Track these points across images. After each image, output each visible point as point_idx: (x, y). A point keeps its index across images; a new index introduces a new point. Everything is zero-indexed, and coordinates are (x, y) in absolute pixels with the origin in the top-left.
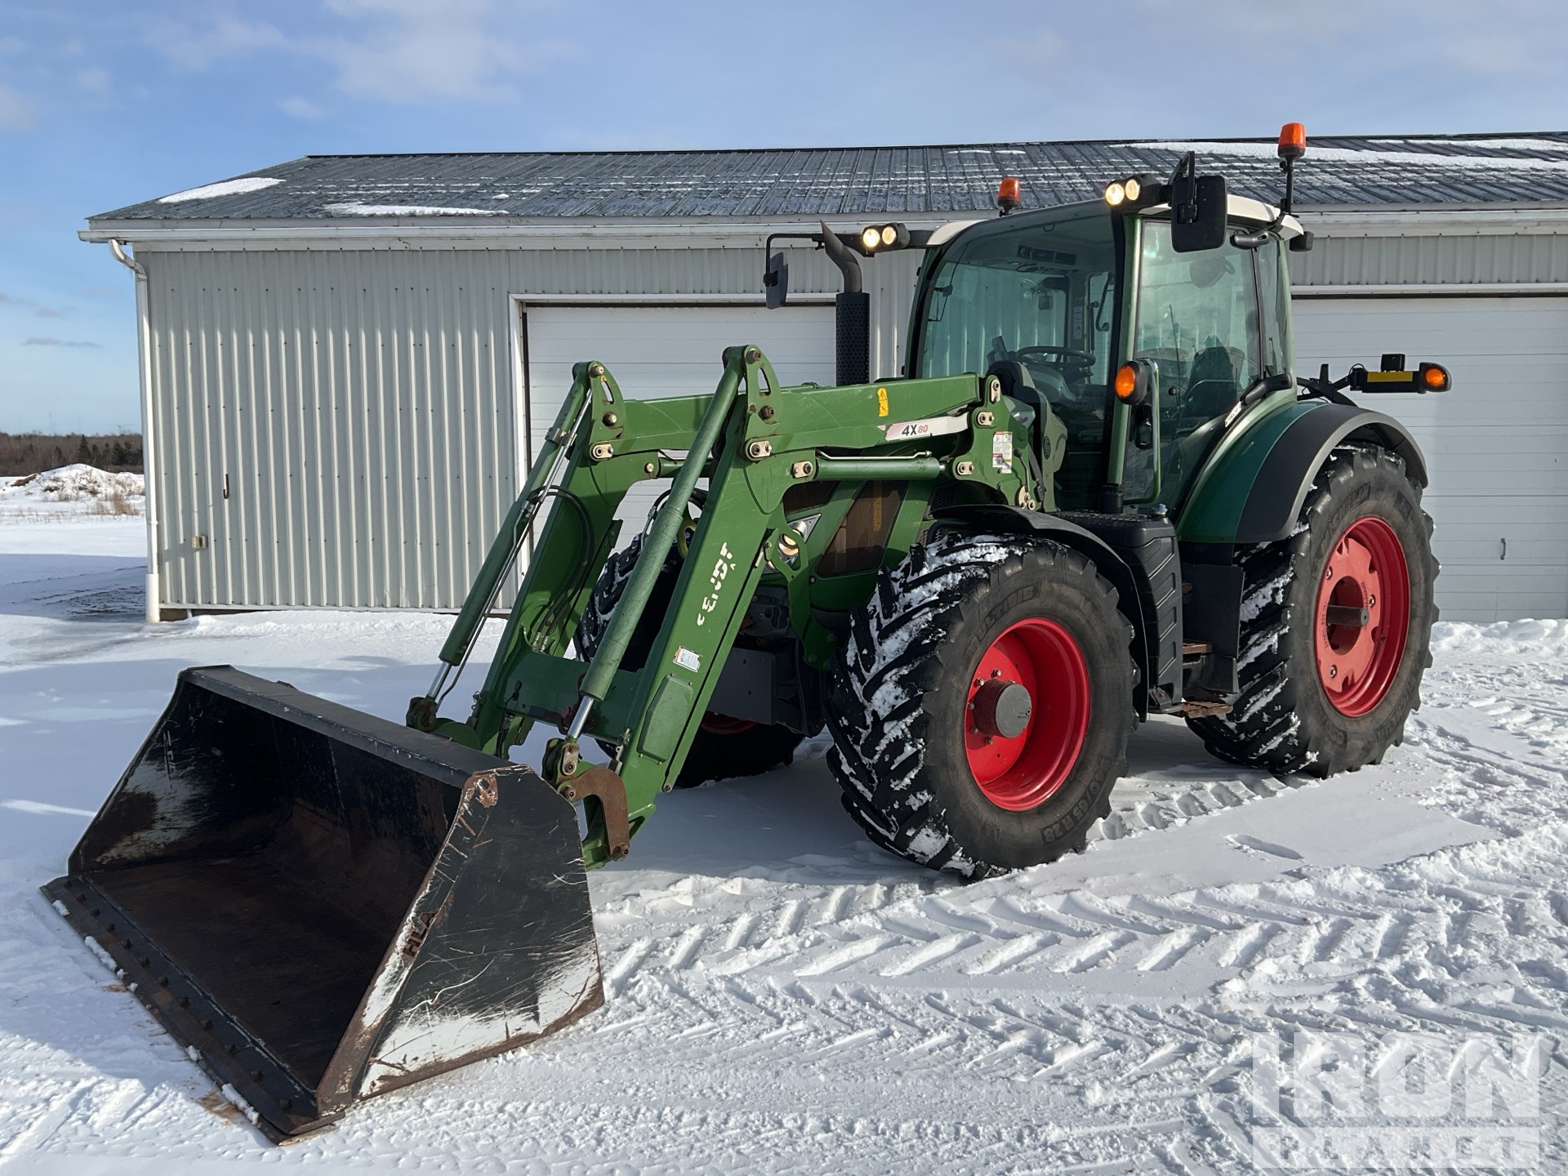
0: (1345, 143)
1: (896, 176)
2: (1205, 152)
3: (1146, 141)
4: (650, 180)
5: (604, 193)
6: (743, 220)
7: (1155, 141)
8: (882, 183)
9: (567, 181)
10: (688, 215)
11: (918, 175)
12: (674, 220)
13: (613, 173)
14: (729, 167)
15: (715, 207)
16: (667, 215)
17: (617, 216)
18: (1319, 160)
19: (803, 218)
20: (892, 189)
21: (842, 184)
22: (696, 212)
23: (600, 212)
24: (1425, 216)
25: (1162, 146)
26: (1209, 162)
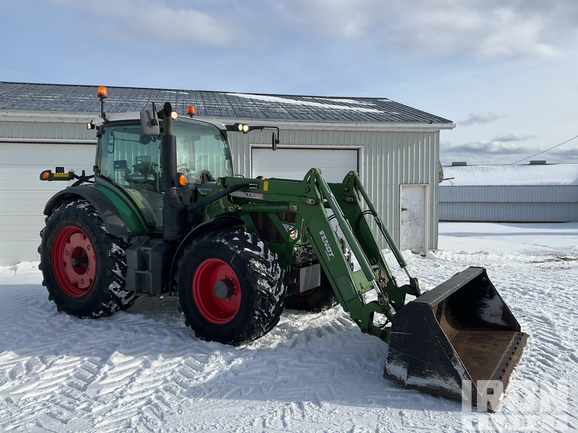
0: (295, 98)
1: (137, 99)
2: (249, 98)
3: (232, 93)
4: (39, 95)
5: (17, 100)
6: (70, 112)
7: (235, 93)
8: (131, 101)
9: (3, 94)
10: (47, 110)
11: (146, 99)
12: (41, 111)
13: (25, 92)
14: (75, 91)
15: (59, 107)
16: (39, 109)
17: (17, 109)
18: (283, 103)
19: (94, 113)
20: (133, 104)
21: (115, 101)
22: (52, 109)
23: (12, 107)
24: (306, 124)
25: (235, 95)
26: (248, 102)
